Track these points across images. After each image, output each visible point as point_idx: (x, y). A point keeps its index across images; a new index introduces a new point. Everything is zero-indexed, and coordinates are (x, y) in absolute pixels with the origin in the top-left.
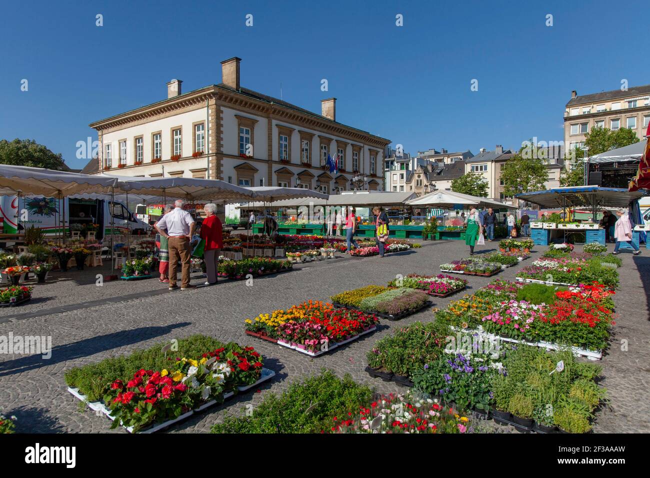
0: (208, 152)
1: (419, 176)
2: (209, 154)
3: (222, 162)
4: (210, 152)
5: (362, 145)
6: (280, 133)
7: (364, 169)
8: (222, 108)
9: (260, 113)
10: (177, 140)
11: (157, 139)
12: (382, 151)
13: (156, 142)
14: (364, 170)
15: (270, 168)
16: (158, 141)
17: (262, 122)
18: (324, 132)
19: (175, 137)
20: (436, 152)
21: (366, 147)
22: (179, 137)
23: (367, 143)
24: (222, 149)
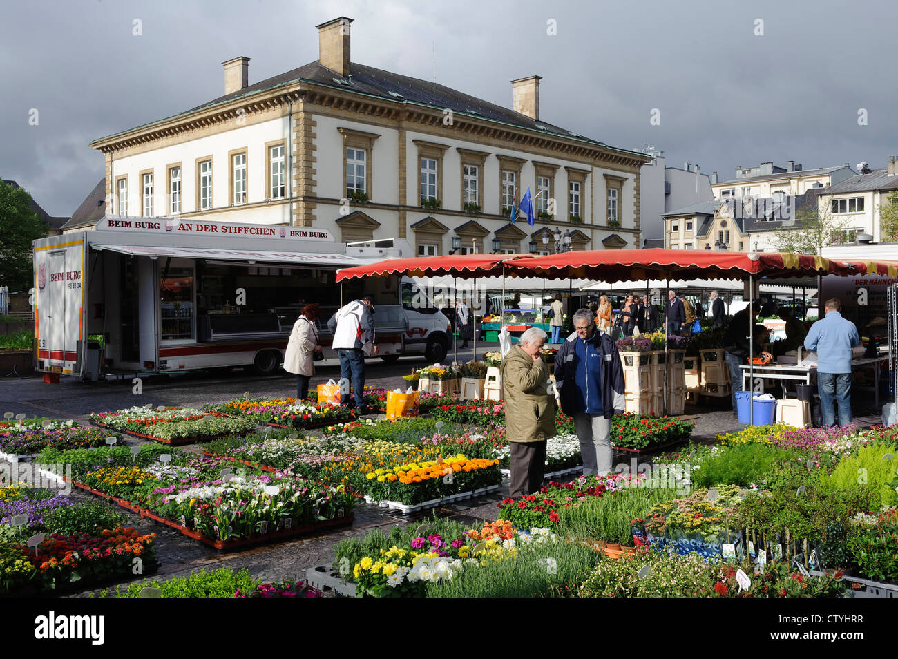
0: (291, 194)
1: (724, 224)
2: (292, 198)
3: (315, 212)
4: (295, 195)
5: (588, 167)
6: (420, 155)
7: (592, 214)
8: (315, 118)
9: (384, 121)
10: (238, 172)
11: (205, 170)
12: (634, 176)
13: (203, 174)
14: (592, 218)
15: (403, 219)
16: (207, 174)
17: (387, 136)
18: (508, 148)
19: (236, 167)
20: (776, 169)
21: (599, 173)
22: (241, 167)
23: (601, 163)
24: (314, 189)
